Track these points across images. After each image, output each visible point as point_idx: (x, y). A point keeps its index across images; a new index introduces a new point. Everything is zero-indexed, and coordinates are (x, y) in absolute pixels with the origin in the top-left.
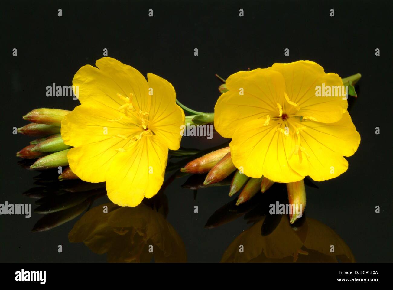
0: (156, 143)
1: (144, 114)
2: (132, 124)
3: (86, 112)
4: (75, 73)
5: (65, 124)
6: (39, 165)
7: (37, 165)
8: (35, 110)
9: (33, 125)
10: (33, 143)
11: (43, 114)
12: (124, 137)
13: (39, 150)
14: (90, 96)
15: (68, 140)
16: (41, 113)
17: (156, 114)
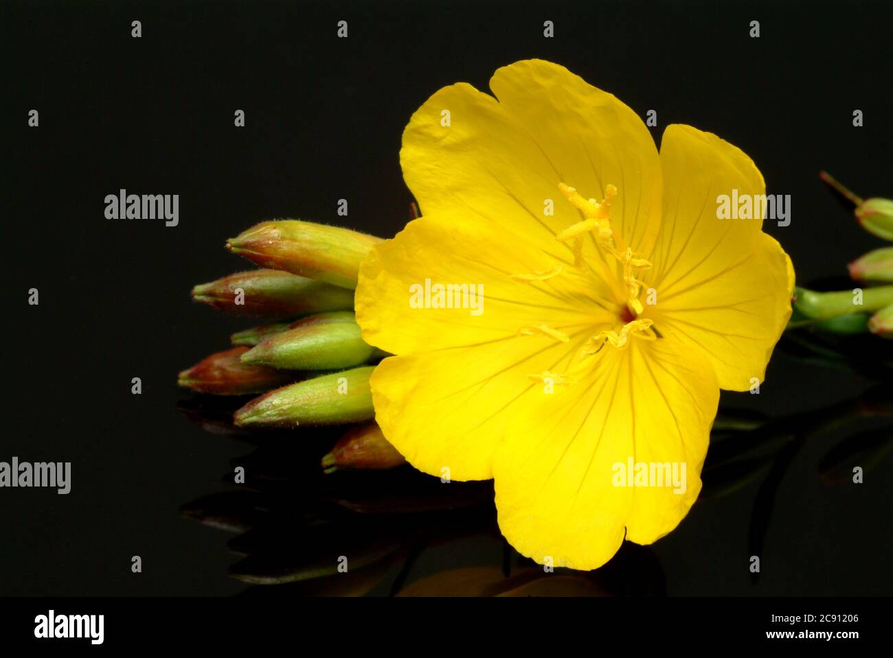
0: (663, 364)
1: (639, 262)
2: (582, 297)
3: (438, 241)
4: (415, 109)
6: (268, 413)
7: (263, 411)
8: (266, 222)
9: (248, 278)
10: (241, 338)
11: (293, 240)
12: (561, 336)
13: (269, 359)
14: (454, 190)
15: (375, 332)
16: (287, 236)
17: (670, 269)
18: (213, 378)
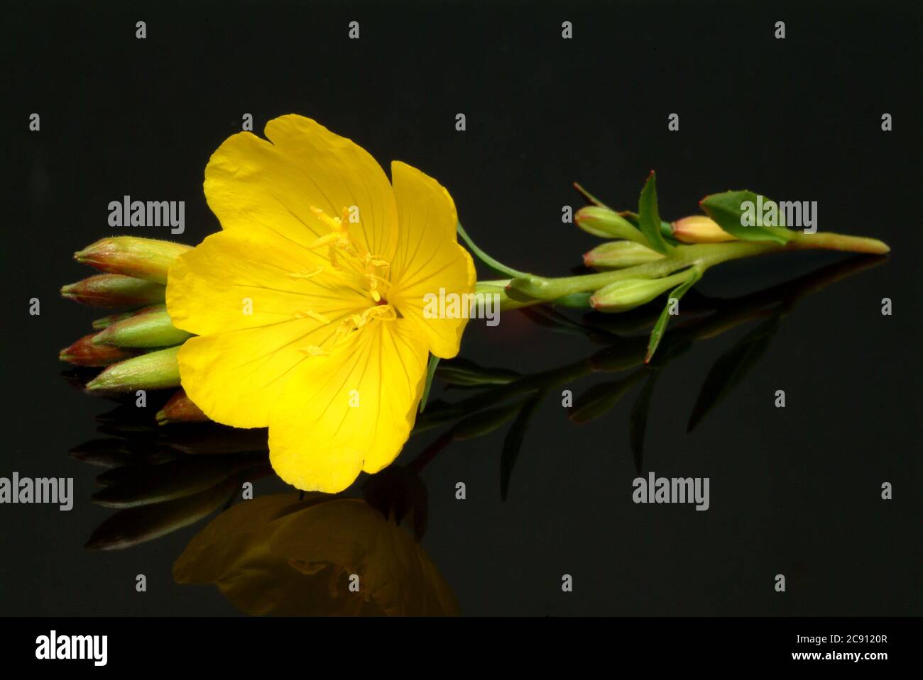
0: (403, 337)
1: (378, 263)
2: (346, 288)
3: (236, 251)
4: (212, 151)
5: (179, 275)
6: (108, 381)
7: (104, 380)
8: (106, 239)
9: (102, 279)
10: (100, 324)
11: (125, 251)
12: (324, 319)
13: (112, 341)
14: (246, 211)
15: (184, 318)
16: (120, 249)
17: (408, 266)
18: (84, 355)
